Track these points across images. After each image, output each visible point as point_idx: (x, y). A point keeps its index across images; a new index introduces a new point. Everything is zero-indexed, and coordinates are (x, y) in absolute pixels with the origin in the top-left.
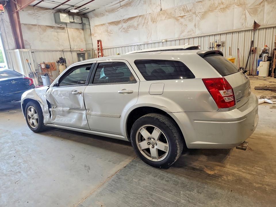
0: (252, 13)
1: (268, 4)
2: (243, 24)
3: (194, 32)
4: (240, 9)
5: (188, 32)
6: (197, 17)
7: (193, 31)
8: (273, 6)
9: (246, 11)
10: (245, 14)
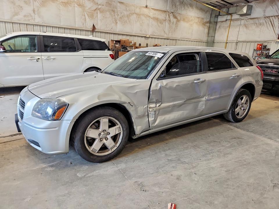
0: (90, 16)
1: (100, 12)
2: (83, 24)
3: (34, 18)
4: (80, 9)
5: (25, 16)
6: (35, 2)
7: (31, 16)
8: (103, 15)
9: (85, 13)
10: (85, 15)
